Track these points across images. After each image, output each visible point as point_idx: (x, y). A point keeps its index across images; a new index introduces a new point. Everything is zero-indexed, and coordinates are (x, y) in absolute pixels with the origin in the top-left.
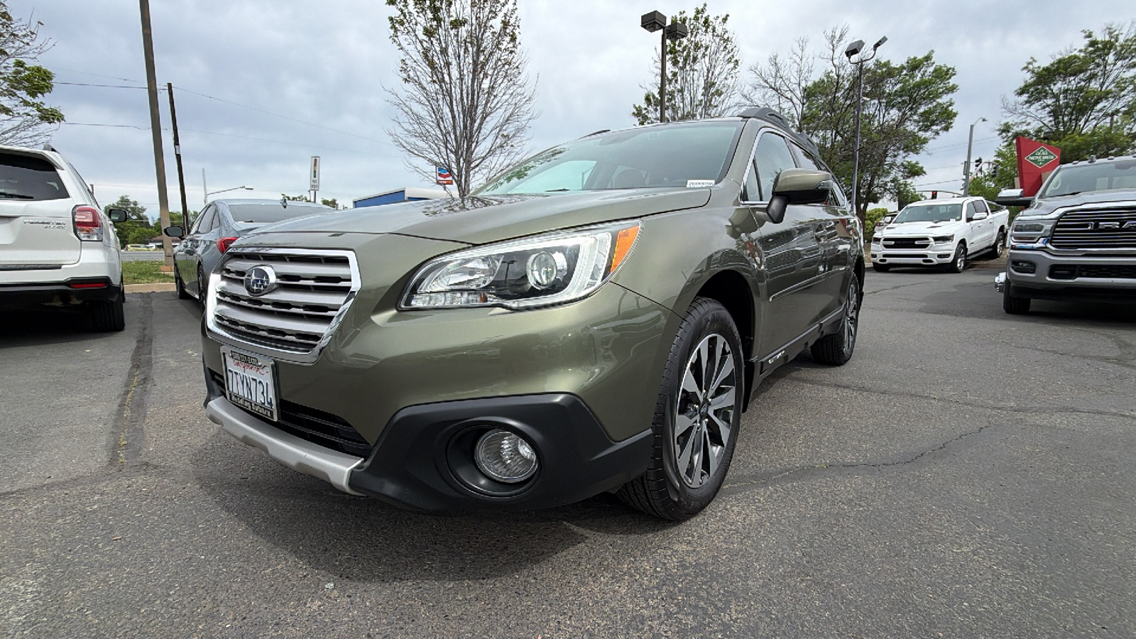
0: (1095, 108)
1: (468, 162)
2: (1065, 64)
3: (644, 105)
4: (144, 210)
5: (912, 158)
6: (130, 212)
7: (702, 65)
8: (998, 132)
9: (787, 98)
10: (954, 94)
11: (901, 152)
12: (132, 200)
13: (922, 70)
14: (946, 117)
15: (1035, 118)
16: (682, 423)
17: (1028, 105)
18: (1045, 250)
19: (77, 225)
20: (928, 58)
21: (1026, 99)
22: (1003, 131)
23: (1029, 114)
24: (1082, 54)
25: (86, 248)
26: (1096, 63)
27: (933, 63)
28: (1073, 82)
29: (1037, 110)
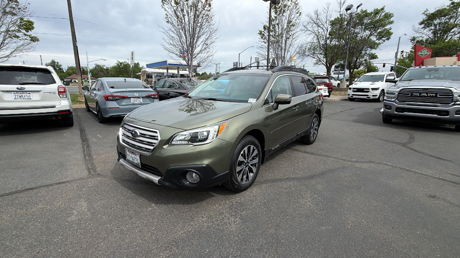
0: (451, 31)
1: (192, 55)
2: (440, 12)
3: (263, 30)
4: (61, 66)
5: (373, 51)
6: (56, 66)
7: (287, 14)
8: (410, 40)
9: (321, 28)
10: (392, 25)
11: (369, 49)
12: (56, 61)
13: (380, 14)
14: (387, 35)
15: (426, 35)
16: (238, 169)
17: (424, 29)
18: (395, 102)
19: (60, 93)
20: (382, 9)
21: (423, 26)
22: (412, 40)
23: (423, 33)
24: (448, 8)
25: (62, 100)
26: (454, 12)
27: (385, 11)
28: (443, 20)
29: (427, 31)
